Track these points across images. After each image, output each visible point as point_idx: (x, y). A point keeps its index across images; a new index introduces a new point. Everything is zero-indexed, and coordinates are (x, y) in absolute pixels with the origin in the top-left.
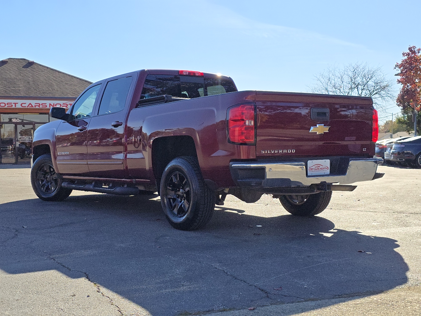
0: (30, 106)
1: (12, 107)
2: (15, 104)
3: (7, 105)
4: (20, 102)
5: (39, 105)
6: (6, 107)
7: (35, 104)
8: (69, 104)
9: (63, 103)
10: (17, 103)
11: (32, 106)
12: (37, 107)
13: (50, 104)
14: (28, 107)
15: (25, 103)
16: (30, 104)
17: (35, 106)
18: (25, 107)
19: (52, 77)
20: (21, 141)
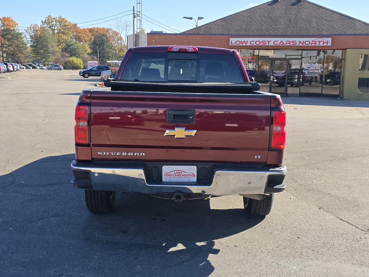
0: (282, 43)
1: (266, 45)
2: (269, 42)
3: (261, 43)
4: (273, 40)
5: (289, 42)
6: (260, 45)
7: (287, 41)
8: (318, 41)
9: (312, 41)
10: (270, 41)
11: (283, 44)
12: (288, 45)
13: (300, 42)
14: (279, 44)
15: (277, 41)
16: (282, 42)
17: (286, 44)
18: (277, 44)
19: (314, 14)
20: (275, 75)
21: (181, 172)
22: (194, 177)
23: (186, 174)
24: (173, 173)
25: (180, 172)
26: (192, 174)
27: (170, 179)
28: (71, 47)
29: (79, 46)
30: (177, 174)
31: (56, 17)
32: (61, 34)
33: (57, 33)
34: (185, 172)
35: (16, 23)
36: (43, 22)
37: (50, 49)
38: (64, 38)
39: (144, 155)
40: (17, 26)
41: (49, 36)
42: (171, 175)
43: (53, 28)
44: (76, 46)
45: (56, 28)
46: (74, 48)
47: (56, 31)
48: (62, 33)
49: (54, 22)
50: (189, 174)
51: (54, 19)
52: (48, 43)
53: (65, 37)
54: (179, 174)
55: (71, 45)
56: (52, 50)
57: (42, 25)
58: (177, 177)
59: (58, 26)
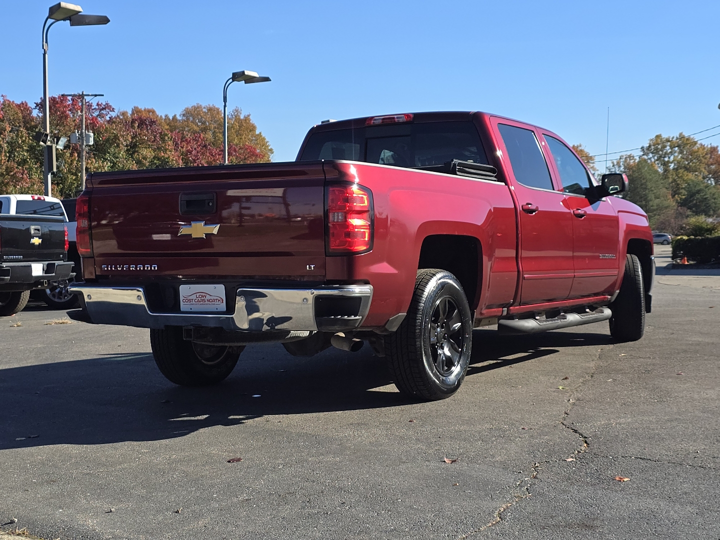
21: (205, 294)
22: (223, 302)
23: (212, 298)
24: (194, 297)
25: (203, 294)
26: (219, 299)
27: (192, 306)
28: (698, 196)
29: (717, 194)
30: (199, 299)
31: (672, 137)
32: (683, 170)
33: (674, 169)
34: (211, 296)
35: (590, 155)
36: (643, 150)
37: (651, 203)
38: (688, 178)
39: (156, 269)
40: (592, 161)
41: (651, 177)
42: (192, 299)
43: (666, 159)
44: (708, 193)
45: (672, 158)
46: (705, 197)
47: (672, 166)
48: (685, 167)
49: (668, 148)
50: (215, 298)
51: (669, 141)
52: (647, 191)
53: (691, 176)
54: (202, 298)
55: (698, 192)
56: (655, 205)
57: (643, 155)
58: (200, 303)
59: (676, 154)
